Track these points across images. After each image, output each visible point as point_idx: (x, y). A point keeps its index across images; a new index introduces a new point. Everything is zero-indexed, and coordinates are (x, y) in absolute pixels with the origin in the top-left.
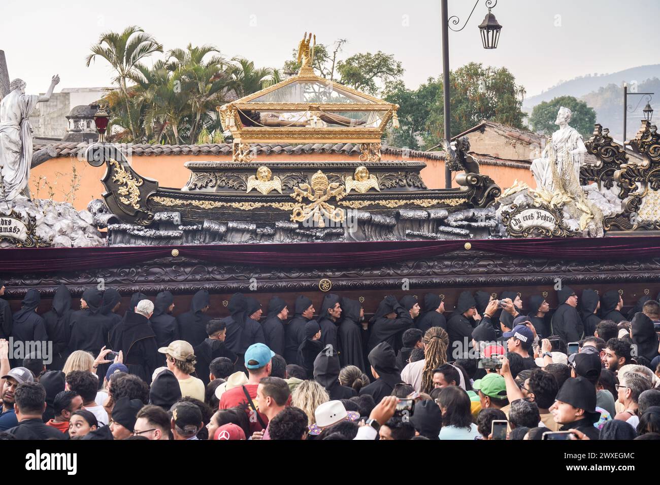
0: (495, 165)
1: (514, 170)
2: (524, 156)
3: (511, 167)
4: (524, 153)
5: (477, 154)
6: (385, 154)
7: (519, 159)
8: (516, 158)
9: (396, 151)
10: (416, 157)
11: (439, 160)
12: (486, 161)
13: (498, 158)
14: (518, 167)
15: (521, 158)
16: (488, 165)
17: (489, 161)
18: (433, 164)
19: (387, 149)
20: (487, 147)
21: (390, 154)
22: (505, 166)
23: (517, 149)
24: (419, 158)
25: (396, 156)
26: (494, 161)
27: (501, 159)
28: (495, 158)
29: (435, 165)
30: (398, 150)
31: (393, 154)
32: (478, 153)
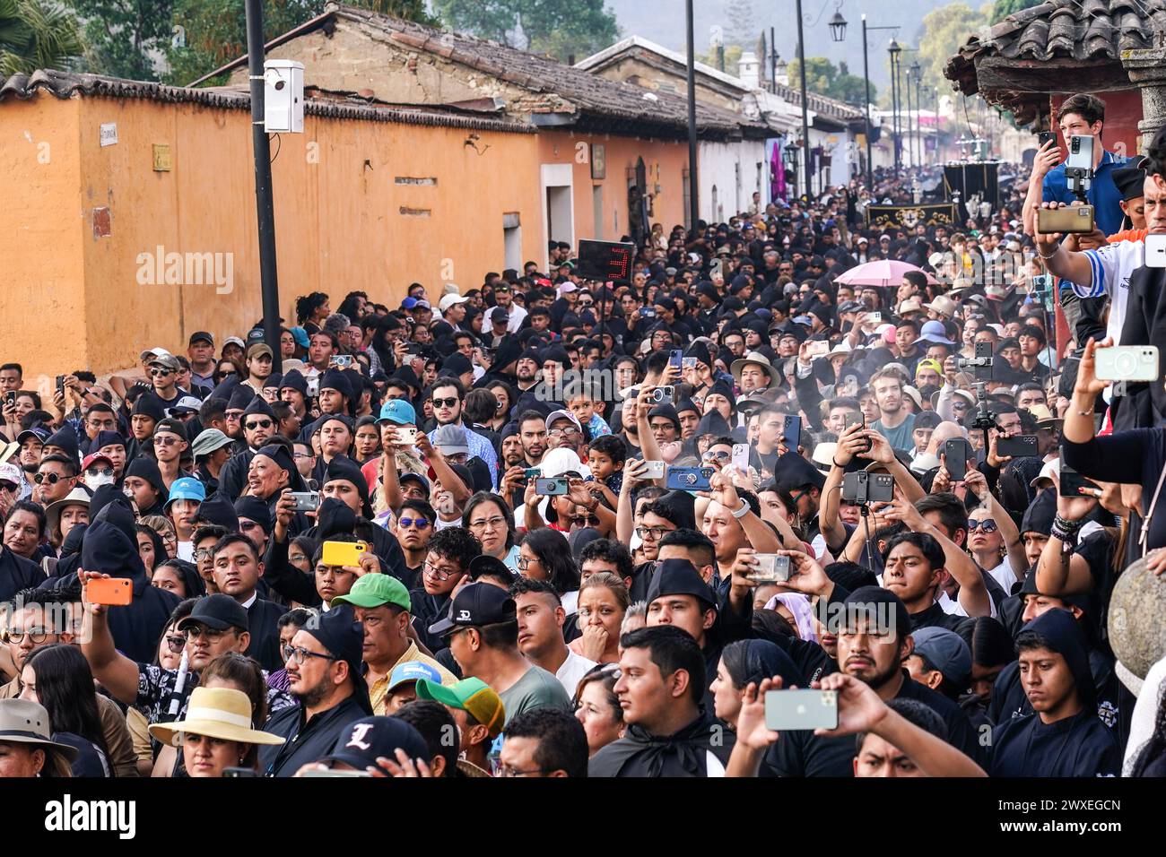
0: (373, 118)
1: (419, 133)
2: (440, 93)
3: (413, 122)
4: (440, 86)
5: (325, 92)
6: (93, 95)
7: (426, 103)
8: (420, 100)
9: (121, 87)
10: (171, 102)
11: (231, 108)
12: (348, 108)
13: (378, 102)
14: (429, 124)
15: (432, 100)
16: (355, 118)
17: (356, 108)
18: (217, 121)
19: (97, 84)
20: (343, 73)
21: (106, 95)
22: (395, 119)
23: (420, 77)
24: (178, 105)
25: (121, 102)
26: (367, 108)
27: (386, 103)
28: (369, 100)
29: (221, 122)
30: (125, 86)
31: (113, 95)
32: (327, 88)
